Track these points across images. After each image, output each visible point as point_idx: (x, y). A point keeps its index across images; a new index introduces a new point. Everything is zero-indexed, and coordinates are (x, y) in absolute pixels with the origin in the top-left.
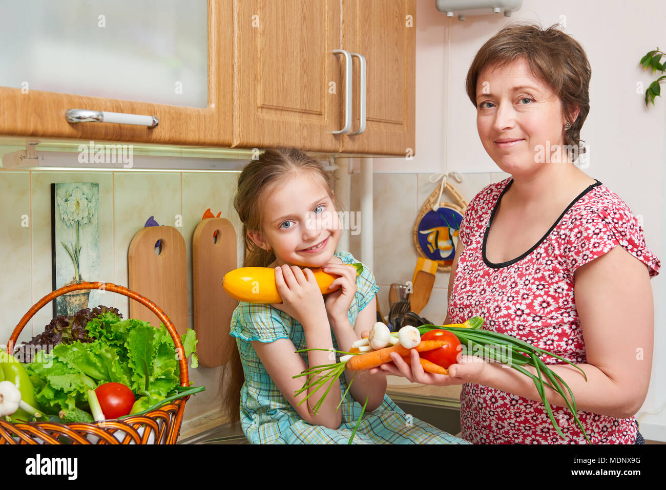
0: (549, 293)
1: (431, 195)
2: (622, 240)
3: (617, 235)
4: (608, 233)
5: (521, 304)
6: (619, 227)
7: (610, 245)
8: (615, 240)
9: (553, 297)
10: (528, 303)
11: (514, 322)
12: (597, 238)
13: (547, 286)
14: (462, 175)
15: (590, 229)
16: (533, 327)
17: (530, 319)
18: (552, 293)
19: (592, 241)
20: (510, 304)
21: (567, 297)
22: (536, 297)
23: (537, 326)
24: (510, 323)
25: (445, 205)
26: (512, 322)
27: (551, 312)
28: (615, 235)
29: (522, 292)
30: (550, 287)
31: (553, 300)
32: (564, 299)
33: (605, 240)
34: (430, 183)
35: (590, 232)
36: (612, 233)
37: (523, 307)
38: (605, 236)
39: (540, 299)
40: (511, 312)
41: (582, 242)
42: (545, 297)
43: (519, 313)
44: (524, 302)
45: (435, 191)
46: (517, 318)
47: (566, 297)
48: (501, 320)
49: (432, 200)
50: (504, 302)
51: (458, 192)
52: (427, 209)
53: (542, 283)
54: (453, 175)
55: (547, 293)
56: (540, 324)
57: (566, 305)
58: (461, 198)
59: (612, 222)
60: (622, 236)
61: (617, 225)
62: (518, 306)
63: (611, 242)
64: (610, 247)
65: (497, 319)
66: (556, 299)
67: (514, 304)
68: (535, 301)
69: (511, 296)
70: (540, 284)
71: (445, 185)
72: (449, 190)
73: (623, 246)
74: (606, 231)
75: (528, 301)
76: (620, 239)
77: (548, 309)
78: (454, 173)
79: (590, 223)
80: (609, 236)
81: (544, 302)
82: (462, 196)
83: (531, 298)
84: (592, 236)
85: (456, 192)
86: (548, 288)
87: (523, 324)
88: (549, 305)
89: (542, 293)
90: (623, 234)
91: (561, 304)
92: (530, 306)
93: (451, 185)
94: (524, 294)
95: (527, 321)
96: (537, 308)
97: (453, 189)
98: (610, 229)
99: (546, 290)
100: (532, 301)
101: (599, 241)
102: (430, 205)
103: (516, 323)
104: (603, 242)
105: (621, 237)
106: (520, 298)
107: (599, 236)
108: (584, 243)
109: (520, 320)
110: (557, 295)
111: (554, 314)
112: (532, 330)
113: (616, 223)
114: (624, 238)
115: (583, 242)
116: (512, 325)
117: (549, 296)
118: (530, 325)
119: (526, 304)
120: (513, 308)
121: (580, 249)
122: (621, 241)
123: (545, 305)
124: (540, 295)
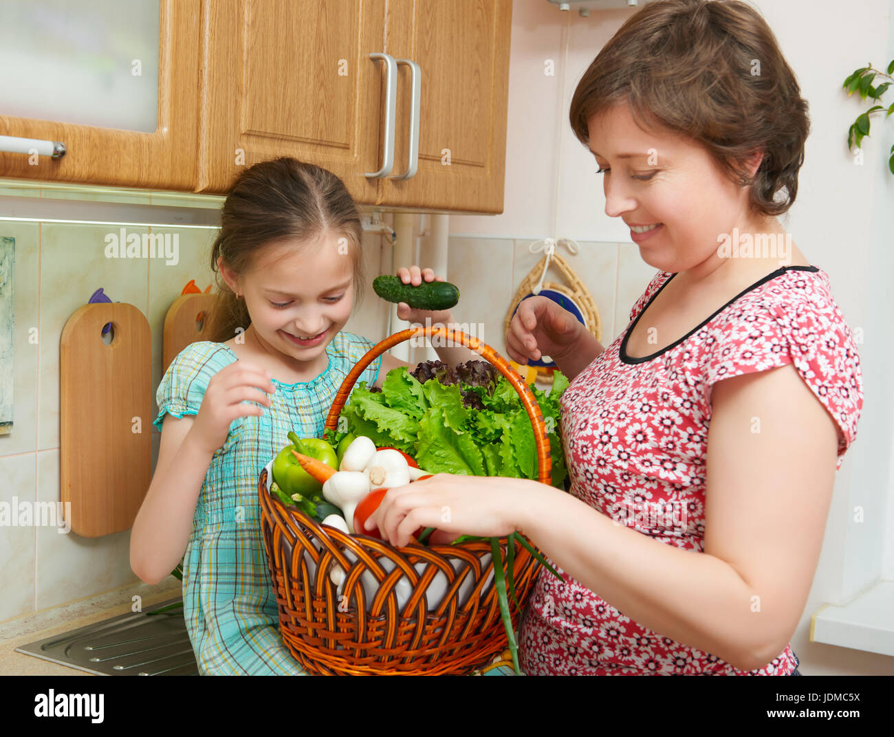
0: (653, 422)
1: (532, 272)
2: (800, 359)
3: (793, 347)
4: (775, 341)
5: (612, 425)
6: (798, 335)
7: (773, 360)
8: (785, 355)
9: (655, 430)
10: (621, 427)
11: (596, 450)
12: (752, 344)
13: (654, 410)
14: (577, 244)
15: (745, 330)
16: (615, 467)
17: (615, 452)
18: (656, 423)
19: (743, 347)
20: (600, 422)
21: (676, 439)
22: (634, 420)
23: (621, 468)
24: (590, 450)
25: (551, 287)
26: (593, 450)
27: (646, 451)
28: (789, 348)
29: (623, 408)
30: (657, 412)
31: (653, 434)
32: (670, 438)
33: (764, 351)
34: (531, 253)
35: (745, 335)
36: (783, 343)
37: (613, 431)
38: (768, 346)
39: (637, 427)
40: (597, 433)
41: (726, 347)
42: (645, 425)
43: (605, 438)
44: (617, 424)
45: (537, 266)
46: (600, 446)
47: (673, 436)
48: (581, 443)
49: (533, 278)
50: (596, 416)
51: (569, 268)
52: (525, 291)
53: (651, 403)
54: (564, 243)
55: (649, 420)
56: (625, 465)
57: (670, 449)
58: (574, 278)
59: (788, 325)
60: (803, 353)
61: (795, 332)
62: (608, 428)
63: (776, 357)
64: (771, 364)
65: (577, 440)
66: (659, 435)
67: (605, 423)
68: (630, 427)
69: (607, 410)
70: (648, 404)
71: (553, 258)
72: (558, 266)
73: (798, 369)
74: (772, 337)
75: (622, 424)
76: (796, 356)
77: (642, 446)
78: (566, 240)
79: (750, 322)
80: (774, 345)
81: (640, 432)
82: (575, 274)
83: (628, 420)
84: (745, 340)
85: (567, 269)
86: (654, 413)
87: (606, 457)
88: (645, 440)
89: (644, 417)
90: (804, 348)
91: (662, 444)
92: (622, 432)
93: (561, 258)
94: (623, 412)
95: (611, 455)
96: (629, 439)
97: (563, 263)
98: (783, 336)
99: (651, 415)
100: (628, 424)
101: (753, 350)
102: (530, 286)
103: (598, 453)
104: (760, 353)
105: (799, 354)
106: (615, 416)
107: (756, 342)
108: (728, 349)
109: (602, 450)
110: (661, 429)
111: (649, 456)
112: (615, 470)
113: (795, 328)
114: (804, 358)
115: (728, 346)
116: (592, 454)
117: (650, 425)
118: (613, 462)
119: (618, 428)
120: (601, 429)
121: (720, 358)
122: (797, 361)
123: (640, 437)
124: (640, 421)
